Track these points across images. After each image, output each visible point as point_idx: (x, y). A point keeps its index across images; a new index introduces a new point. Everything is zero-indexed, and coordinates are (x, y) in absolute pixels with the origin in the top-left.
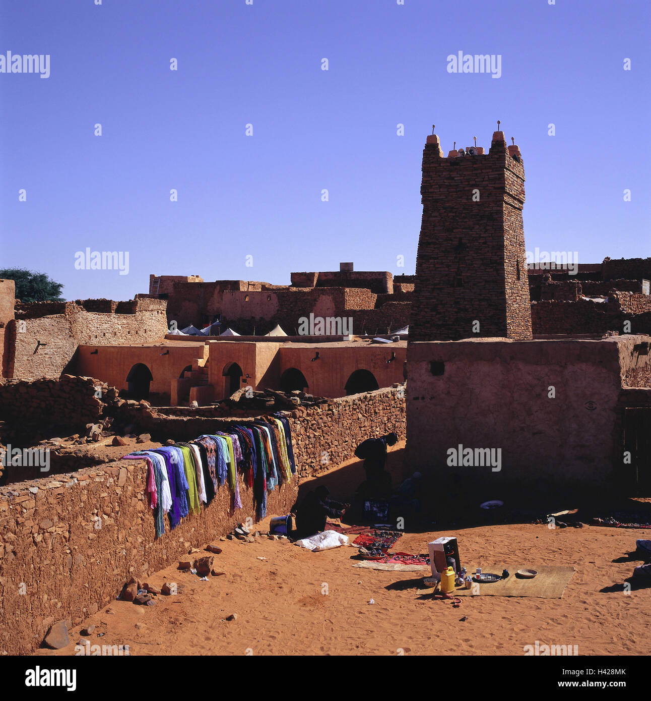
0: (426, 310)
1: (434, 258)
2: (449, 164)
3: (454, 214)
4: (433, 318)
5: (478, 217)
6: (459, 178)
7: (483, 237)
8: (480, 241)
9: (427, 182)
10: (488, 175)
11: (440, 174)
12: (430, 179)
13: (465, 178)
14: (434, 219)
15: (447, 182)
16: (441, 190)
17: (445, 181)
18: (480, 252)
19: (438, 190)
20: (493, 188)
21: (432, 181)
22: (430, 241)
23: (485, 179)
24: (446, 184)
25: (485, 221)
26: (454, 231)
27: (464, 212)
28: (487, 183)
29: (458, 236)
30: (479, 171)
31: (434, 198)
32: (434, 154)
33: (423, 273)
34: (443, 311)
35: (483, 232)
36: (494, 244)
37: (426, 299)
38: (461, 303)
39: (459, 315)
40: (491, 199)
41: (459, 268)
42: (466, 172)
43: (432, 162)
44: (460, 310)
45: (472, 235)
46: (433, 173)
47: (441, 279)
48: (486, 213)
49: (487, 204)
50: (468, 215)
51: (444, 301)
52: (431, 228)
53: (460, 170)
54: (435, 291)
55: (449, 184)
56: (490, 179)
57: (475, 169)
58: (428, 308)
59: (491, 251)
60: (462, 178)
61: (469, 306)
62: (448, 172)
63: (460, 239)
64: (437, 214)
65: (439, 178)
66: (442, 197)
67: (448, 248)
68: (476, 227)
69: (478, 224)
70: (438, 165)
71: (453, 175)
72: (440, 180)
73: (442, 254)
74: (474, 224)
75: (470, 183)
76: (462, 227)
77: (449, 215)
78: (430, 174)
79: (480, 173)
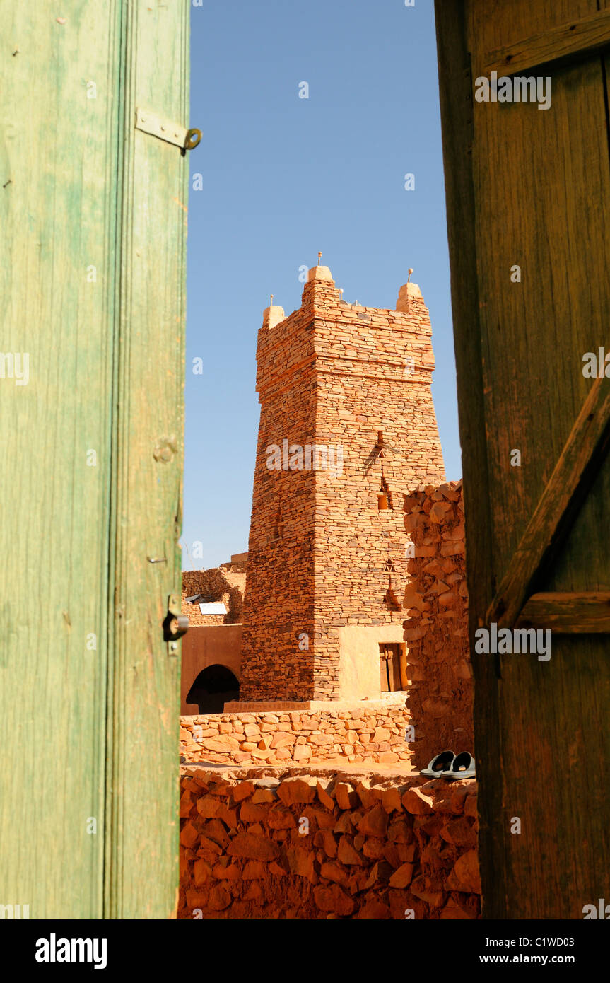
0: (339, 544)
2: (356, 316)
3: (366, 394)
4: (352, 558)
5: (400, 403)
6: (372, 340)
8: (409, 440)
9: (325, 336)
10: (411, 343)
11: (343, 328)
12: (329, 333)
13: (381, 340)
14: (338, 396)
15: (356, 342)
16: (348, 352)
17: (353, 340)
18: (410, 456)
19: (343, 353)
20: (419, 363)
21: (332, 337)
22: (333, 431)
23: (408, 348)
24: (354, 344)
25: (411, 411)
26: (369, 419)
27: (382, 392)
28: (411, 354)
29: (374, 427)
30: (398, 335)
31: (335, 363)
32: (332, 296)
33: (328, 482)
34: (366, 546)
35: (411, 427)
36: (429, 446)
37: (338, 525)
38: (392, 534)
39: (392, 554)
40: (417, 378)
41: (383, 478)
42: (379, 332)
43: (330, 307)
44: (390, 546)
45: (396, 430)
46: (332, 325)
47: (359, 494)
48: (412, 399)
49: (410, 385)
50: (386, 398)
51: (367, 531)
52: (333, 410)
53: (372, 328)
54: (350, 514)
55: (357, 345)
56: (414, 350)
57: (394, 331)
58: (343, 541)
59: (427, 457)
60: (376, 340)
61: (404, 539)
62: (355, 328)
63: (380, 433)
64: (341, 390)
65: (341, 334)
66: (348, 364)
67: (363, 445)
68: (401, 418)
69: (402, 414)
70: (339, 313)
71: (364, 332)
72: (345, 338)
73: (354, 454)
74: (396, 413)
75: (388, 349)
76: (380, 415)
77: (358, 394)
78: (328, 324)
79: (400, 338)
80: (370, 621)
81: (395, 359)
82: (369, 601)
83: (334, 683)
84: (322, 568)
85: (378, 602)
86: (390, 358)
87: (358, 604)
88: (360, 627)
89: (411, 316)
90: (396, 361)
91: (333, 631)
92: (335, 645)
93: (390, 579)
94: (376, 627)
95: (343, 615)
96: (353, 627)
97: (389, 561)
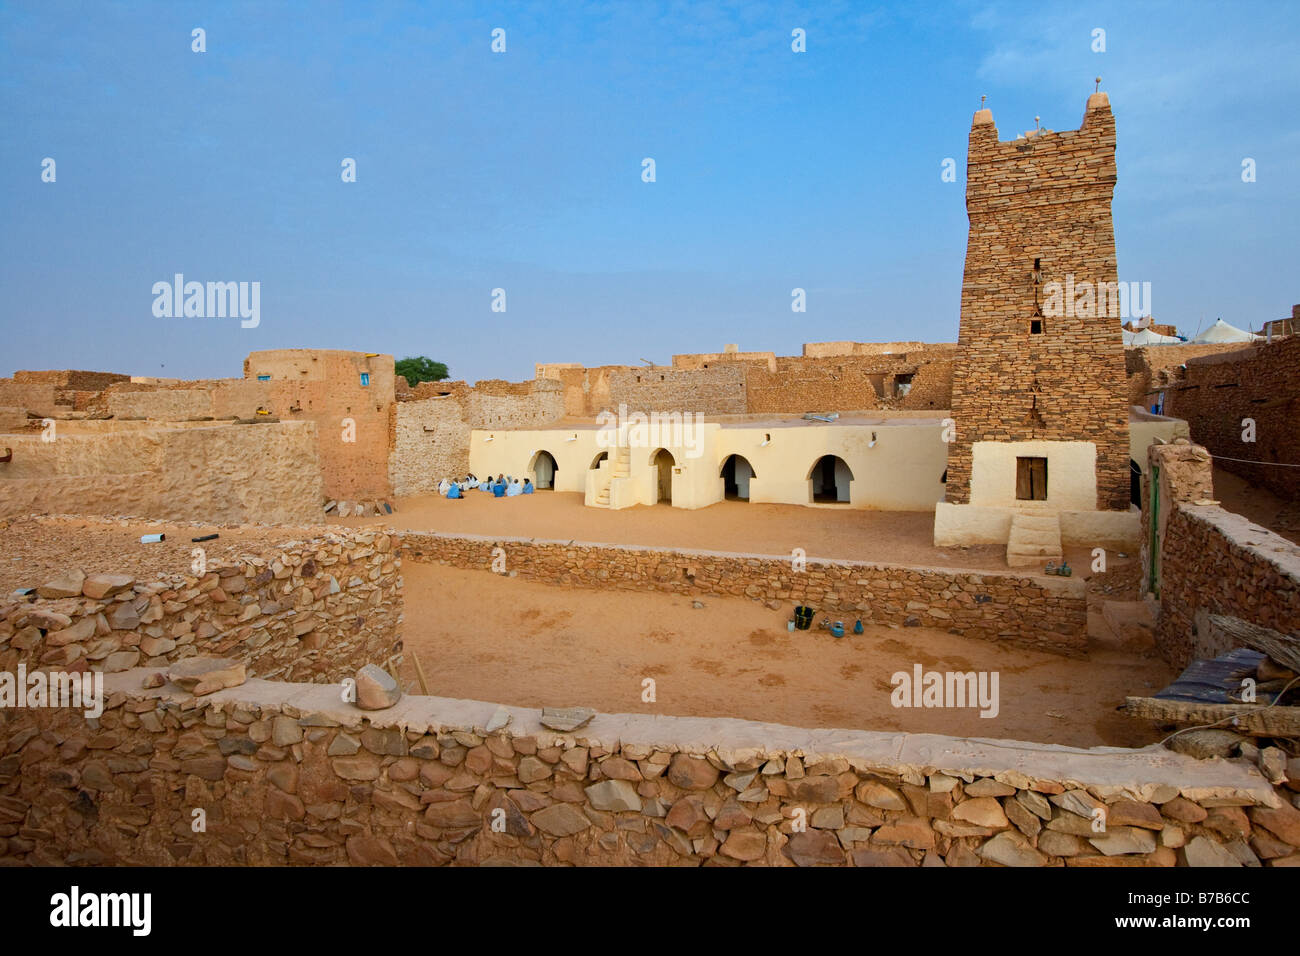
0: (980, 370)
1: (993, 293)
2: (1015, 150)
3: (1024, 225)
4: (993, 381)
5: (1066, 226)
6: (1034, 169)
7: (1078, 256)
10: (1085, 160)
11: (999, 166)
13: (1044, 168)
14: (992, 234)
16: (1003, 189)
17: (1009, 176)
19: (998, 191)
21: (986, 178)
22: (982, 267)
23: (1080, 167)
24: (1011, 179)
25: (1081, 231)
26: (1026, 249)
27: (1045, 219)
28: (1084, 172)
29: (1031, 256)
30: (1069, 156)
31: (989, 202)
32: (989, 137)
33: (974, 315)
34: (1010, 370)
35: (1077, 248)
36: (1099, 265)
37: (981, 353)
38: (1041, 357)
39: (1039, 376)
40: (1090, 196)
41: (1037, 304)
42: (1045, 159)
43: (986, 150)
44: (1040, 368)
45: (1058, 254)
46: (988, 166)
47: (1006, 323)
48: (1082, 219)
49: (1082, 205)
50: (1050, 224)
51: (1012, 356)
52: (985, 248)
53: (1035, 157)
54: (995, 342)
55: (1015, 180)
56: (1088, 166)
57: (1062, 153)
58: (984, 367)
59: (1094, 276)
60: (1039, 168)
61: (1056, 361)
62: (1014, 162)
63: (1037, 261)
64: (995, 227)
65: (998, 172)
66: (1003, 200)
67: (1015, 276)
68: (1065, 241)
69: (1067, 237)
70: (996, 153)
71: (1023, 165)
72: (1000, 175)
73: (1006, 286)
74: (1060, 237)
75: (1053, 175)
76: (1040, 243)
77: (1015, 226)
78: (982, 167)
79: (1070, 159)
80: (1008, 437)
81: (1060, 182)
82: (1008, 420)
83: (966, 489)
84: (960, 392)
85: (1019, 419)
86: (1055, 183)
87: (994, 422)
88: (997, 443)
89: (1088, 131)
90: (1062, 183)
91: (968, 446)
92: (968, 458)
93: (1035, 399)
94: (1014, 443)
95: (978, 432)
96: (989, 442)
97: (1036, 382)
